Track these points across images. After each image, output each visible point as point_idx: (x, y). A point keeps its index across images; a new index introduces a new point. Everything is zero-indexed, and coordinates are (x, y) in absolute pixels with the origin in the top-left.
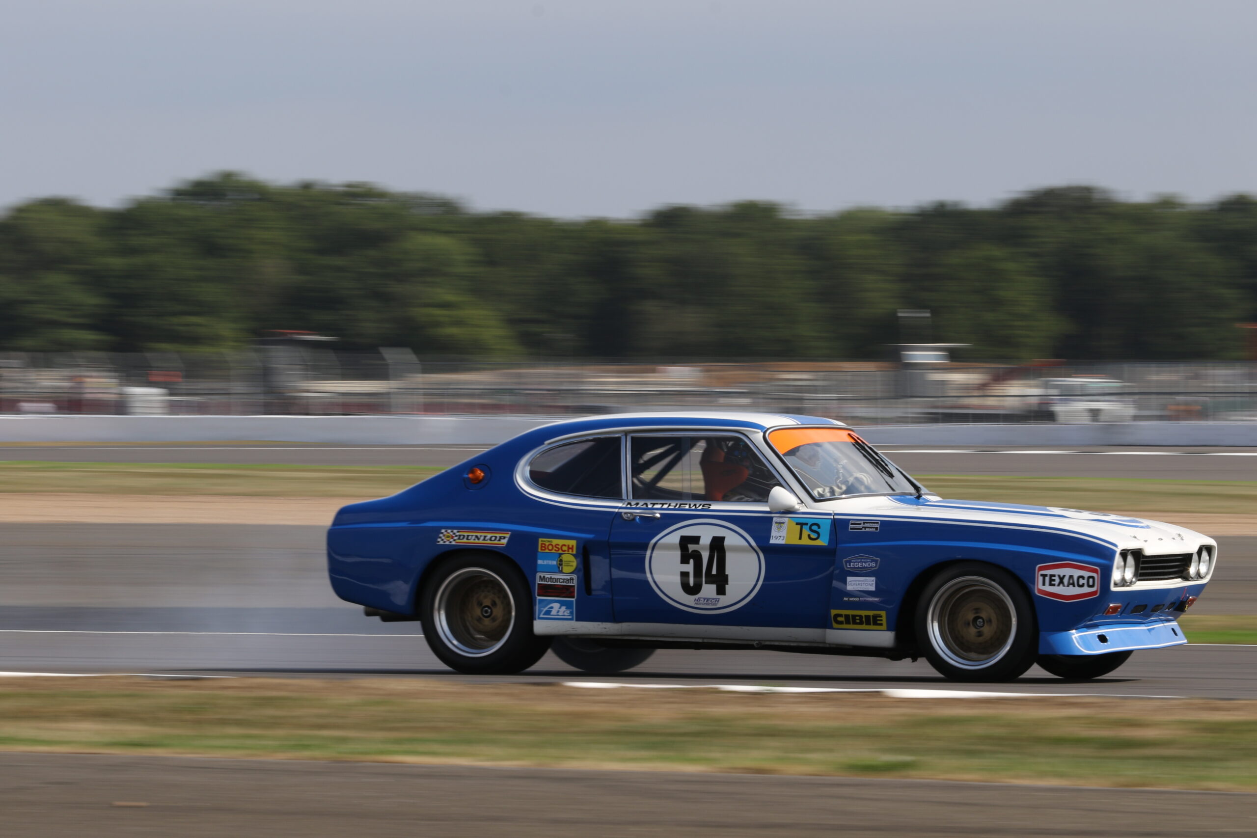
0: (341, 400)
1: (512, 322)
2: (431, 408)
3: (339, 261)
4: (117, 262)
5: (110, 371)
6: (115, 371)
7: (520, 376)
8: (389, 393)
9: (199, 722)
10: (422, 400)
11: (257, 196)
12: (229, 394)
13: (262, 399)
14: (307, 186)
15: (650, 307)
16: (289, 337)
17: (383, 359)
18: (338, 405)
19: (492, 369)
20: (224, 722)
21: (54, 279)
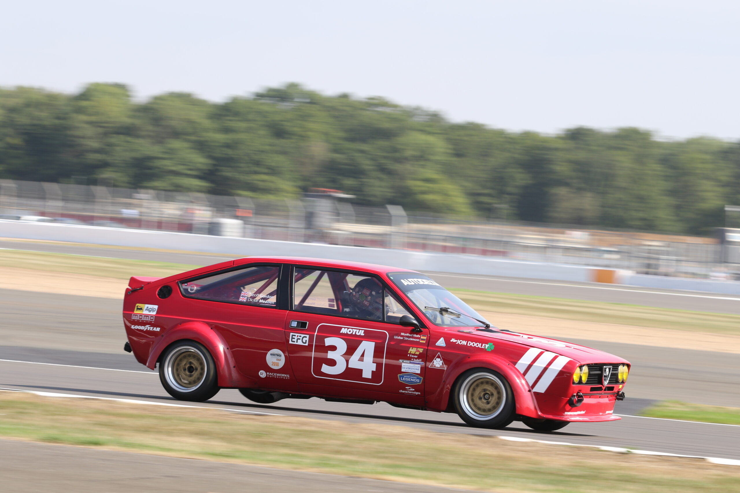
0: (354, 236)
1: (471, 194)
2: (413, 246)
3: (364, 147)
4: (220, 137)
5: (206, 206)
6: (210, 207)
7: (471, 229)
8: (390, 235)
9: (264, 444)
10: (406, 240)
11: (308, 100)
12: (288, 227)
13: (303, 231)
14: (345, 96)
15: (562, 191)
16: (329, 194)
17: (389, 213)
18: (351, 239)
19: (453, 224)
20: (275, 444)
21: (176, 144)
